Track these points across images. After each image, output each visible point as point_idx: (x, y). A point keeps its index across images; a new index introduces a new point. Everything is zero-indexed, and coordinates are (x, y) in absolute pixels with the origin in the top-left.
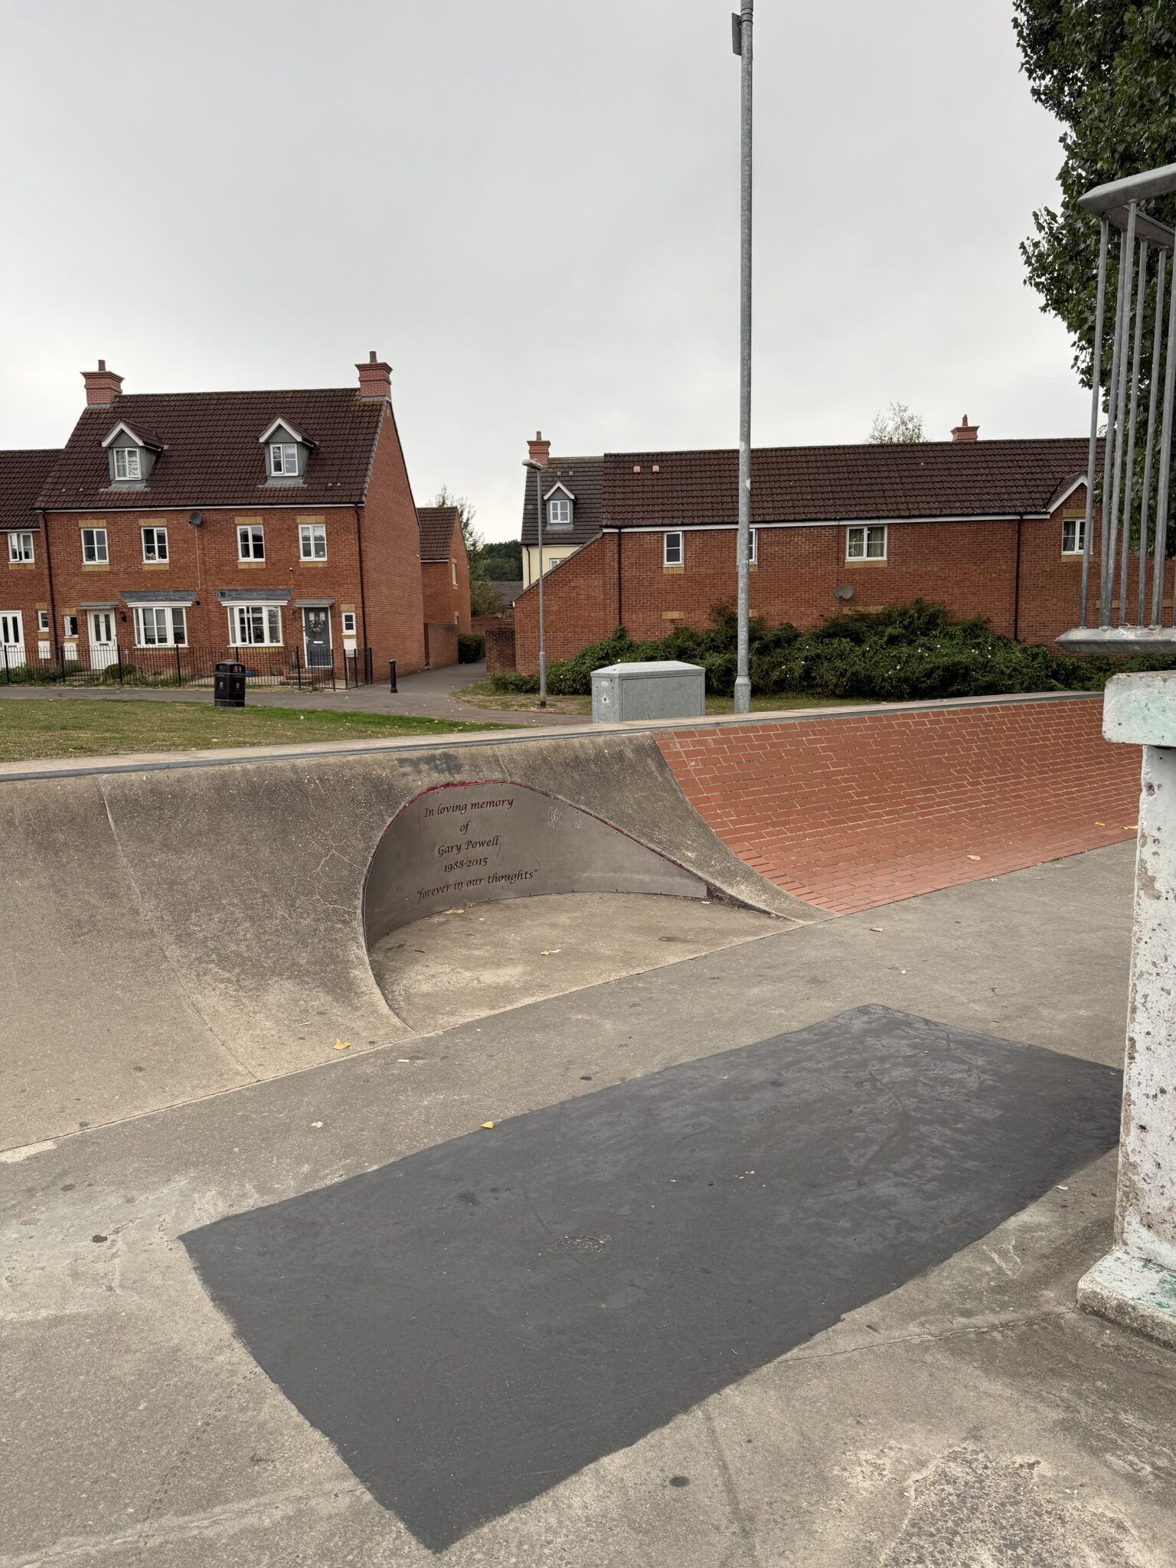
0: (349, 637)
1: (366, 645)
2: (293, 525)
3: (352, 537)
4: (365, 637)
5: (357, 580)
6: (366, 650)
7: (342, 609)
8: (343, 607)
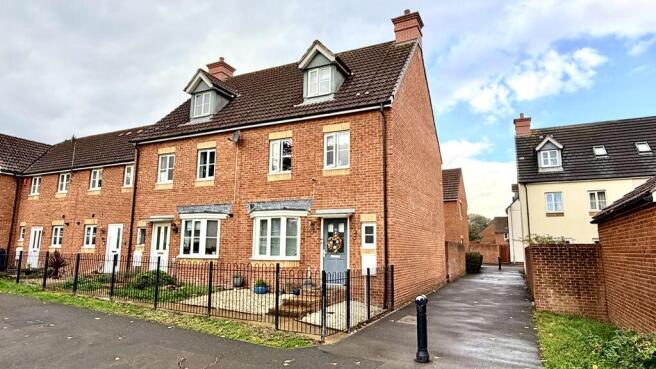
0: (368, 251)
1: (387, 262)
2: (319, 135)
3: (377, 140)
4: (386, 252)
5: (380, 187)
6: (386, 268)
7: (362, 220)
8: (364, 218)
